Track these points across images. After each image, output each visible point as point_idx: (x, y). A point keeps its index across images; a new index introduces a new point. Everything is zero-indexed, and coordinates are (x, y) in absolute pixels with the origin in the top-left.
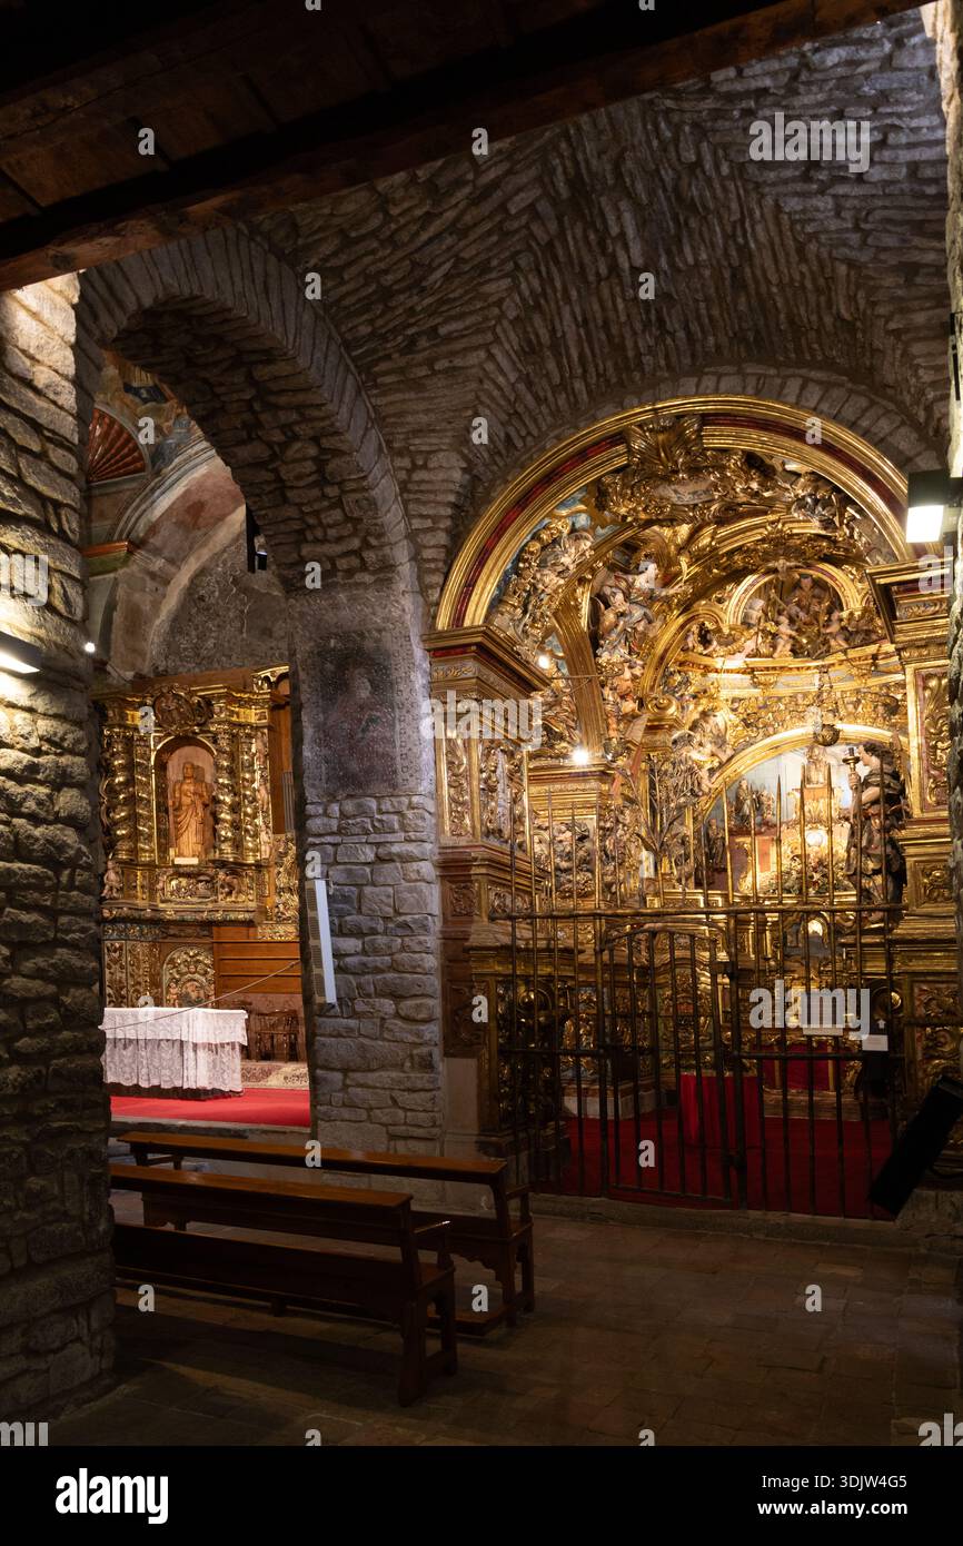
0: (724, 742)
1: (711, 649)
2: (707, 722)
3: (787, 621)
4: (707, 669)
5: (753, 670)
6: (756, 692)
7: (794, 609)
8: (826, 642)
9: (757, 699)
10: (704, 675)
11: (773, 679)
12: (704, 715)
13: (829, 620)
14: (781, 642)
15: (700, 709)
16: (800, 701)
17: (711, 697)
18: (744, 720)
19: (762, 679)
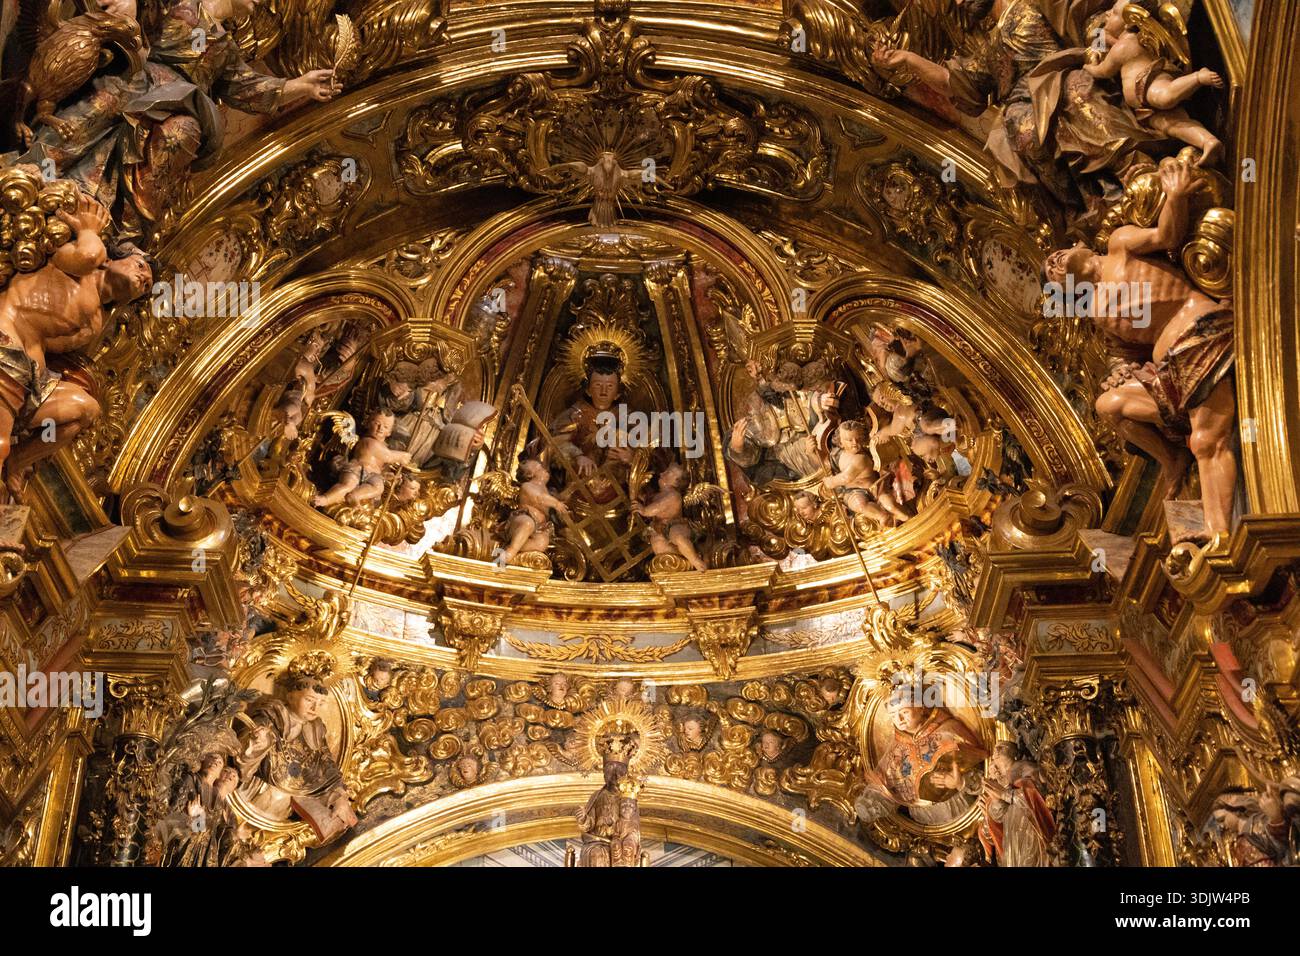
0: (335, 780)
1: (337, 496)
2: (294, 708)
3: (544, 476)
4: (317, 559)
5: (441, 589)
6: (445, 656)
7: (566, 450)
8: (639, 544)
9: (441, 673)
10: (306, 573)
11: (489, 624)
12: (290, 684)
13: (654, 484)
14: (526, 525)
15: (281, 662)
16: (558, 697)
17: (318, 635)
18: (396, 731)
19: (465, 619)
